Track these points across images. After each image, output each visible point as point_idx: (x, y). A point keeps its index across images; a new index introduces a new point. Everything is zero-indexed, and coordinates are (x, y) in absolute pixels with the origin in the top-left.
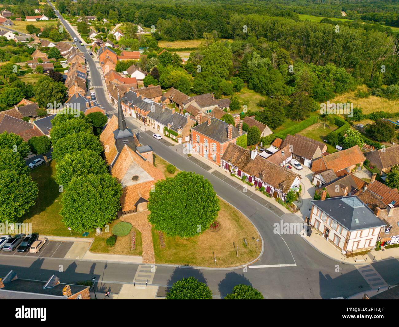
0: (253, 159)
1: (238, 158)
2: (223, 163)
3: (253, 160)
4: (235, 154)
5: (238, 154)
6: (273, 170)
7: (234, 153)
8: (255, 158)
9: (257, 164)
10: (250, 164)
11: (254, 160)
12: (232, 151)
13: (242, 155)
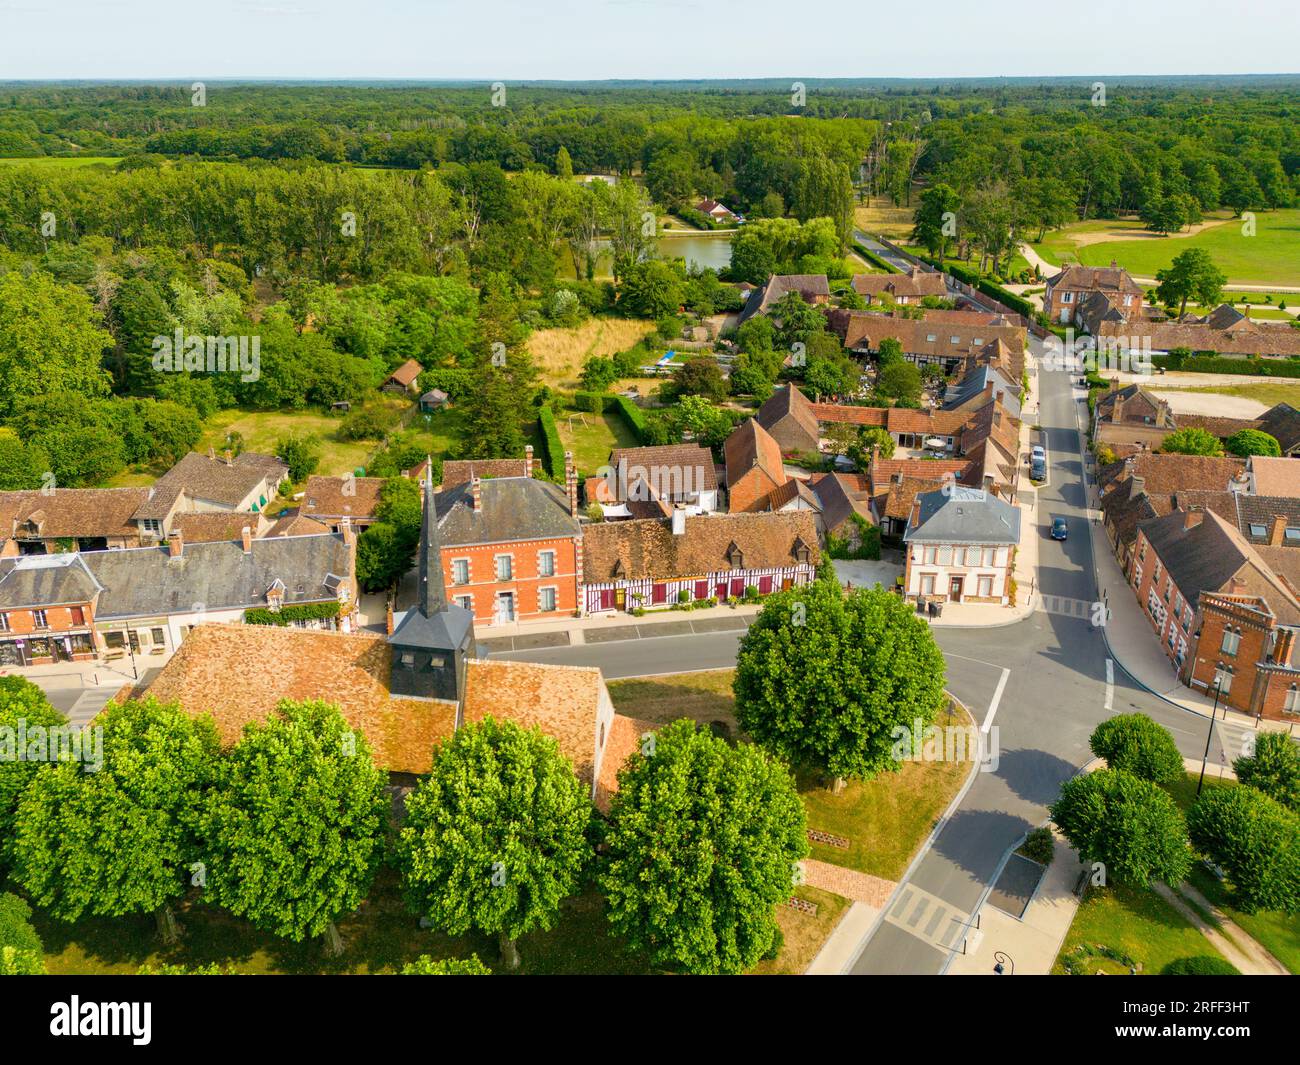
0: (683, 532)
1: (637, 555)
2: (588, 595)
3: (682, 536)
4: (617, 551)
5: (627, 544)
6: (751, 530)
7: (613, 548)
8: (686, 528)
9: (701, 538)
10: (684, 550)
11: (686, 533)
12: (602, 546)
13: (641, 541)
